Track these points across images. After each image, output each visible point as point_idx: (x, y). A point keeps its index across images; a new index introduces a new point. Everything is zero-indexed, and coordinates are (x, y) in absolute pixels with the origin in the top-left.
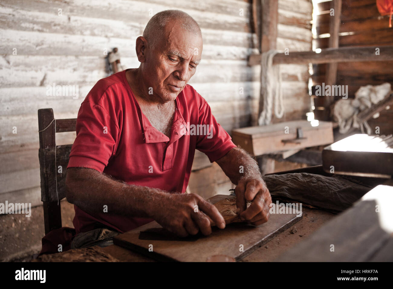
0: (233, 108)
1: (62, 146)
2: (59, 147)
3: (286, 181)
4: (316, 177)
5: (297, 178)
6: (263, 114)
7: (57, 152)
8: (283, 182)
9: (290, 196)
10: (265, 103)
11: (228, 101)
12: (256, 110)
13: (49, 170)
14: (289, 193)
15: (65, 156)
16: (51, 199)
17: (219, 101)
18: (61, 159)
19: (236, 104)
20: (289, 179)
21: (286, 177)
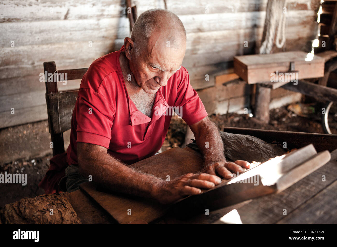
0: (238, 35)
1: (63, 91)
2: (61, 93)
3: (232, 143)
4: (256, 143)
5: (241, 142)
6: (265, 43)
7: (59, 97)
8: (229, 143)
9: (231, 157)
10: (267, 33)
11: (234, 29)
12: (260, 38)
13: (53, 110)
14: (231, 154)
15: (66, 100)
16: (55, 132)
17: (225, 29)
18: (62, 102)
19: (242, 32)
20: (235, 142)
21: (233, 138)
